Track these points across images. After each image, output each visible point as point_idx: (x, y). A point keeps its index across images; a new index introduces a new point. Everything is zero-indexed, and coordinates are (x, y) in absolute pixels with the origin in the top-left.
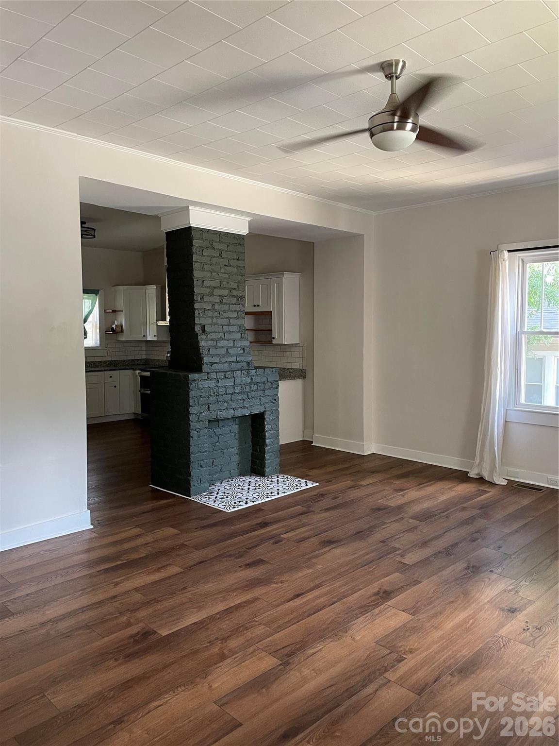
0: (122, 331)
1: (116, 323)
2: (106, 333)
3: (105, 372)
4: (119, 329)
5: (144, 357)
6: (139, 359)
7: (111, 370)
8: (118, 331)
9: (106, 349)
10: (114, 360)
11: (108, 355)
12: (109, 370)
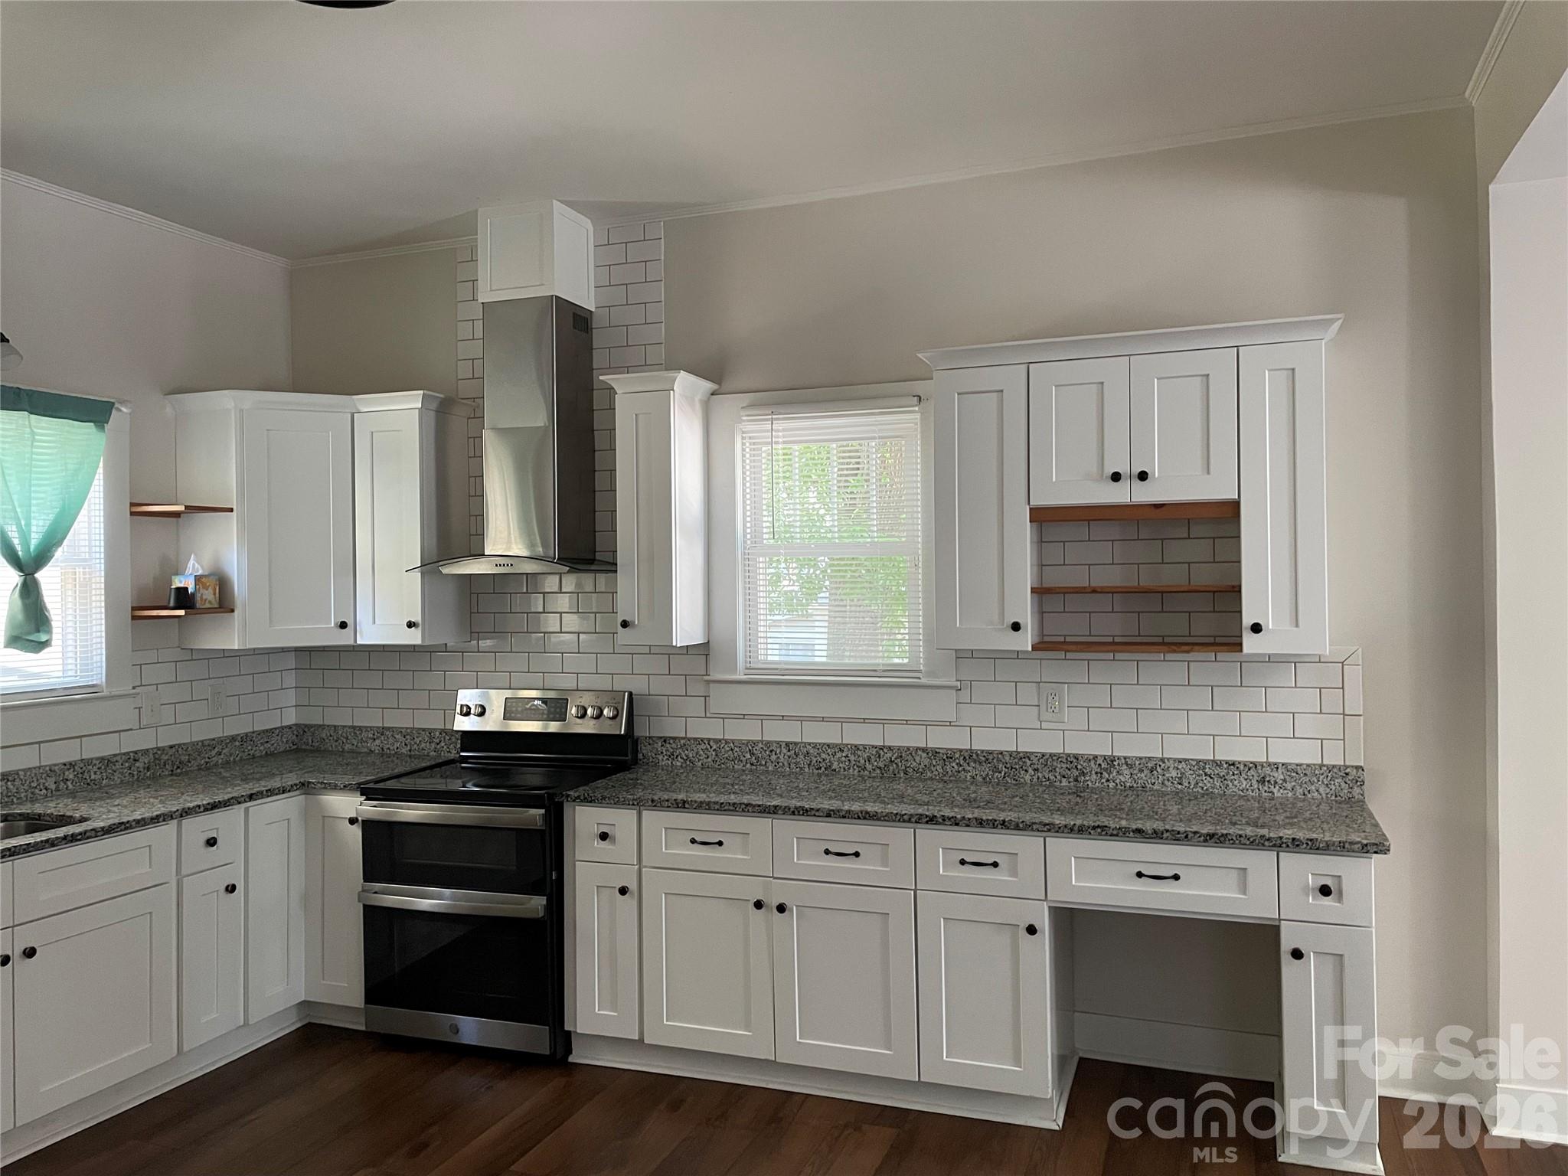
0: (225, 603)
1: (195, 567)
2: (134, 618)
3: (186, 822)
4: (208, 596)
5: (291, 718)
6: (271, 731)
7: (214, 806)
8: (207, 605)
9: (134, 696)
10: (171, 747)
11: (144, 722)
12: (206, 810)
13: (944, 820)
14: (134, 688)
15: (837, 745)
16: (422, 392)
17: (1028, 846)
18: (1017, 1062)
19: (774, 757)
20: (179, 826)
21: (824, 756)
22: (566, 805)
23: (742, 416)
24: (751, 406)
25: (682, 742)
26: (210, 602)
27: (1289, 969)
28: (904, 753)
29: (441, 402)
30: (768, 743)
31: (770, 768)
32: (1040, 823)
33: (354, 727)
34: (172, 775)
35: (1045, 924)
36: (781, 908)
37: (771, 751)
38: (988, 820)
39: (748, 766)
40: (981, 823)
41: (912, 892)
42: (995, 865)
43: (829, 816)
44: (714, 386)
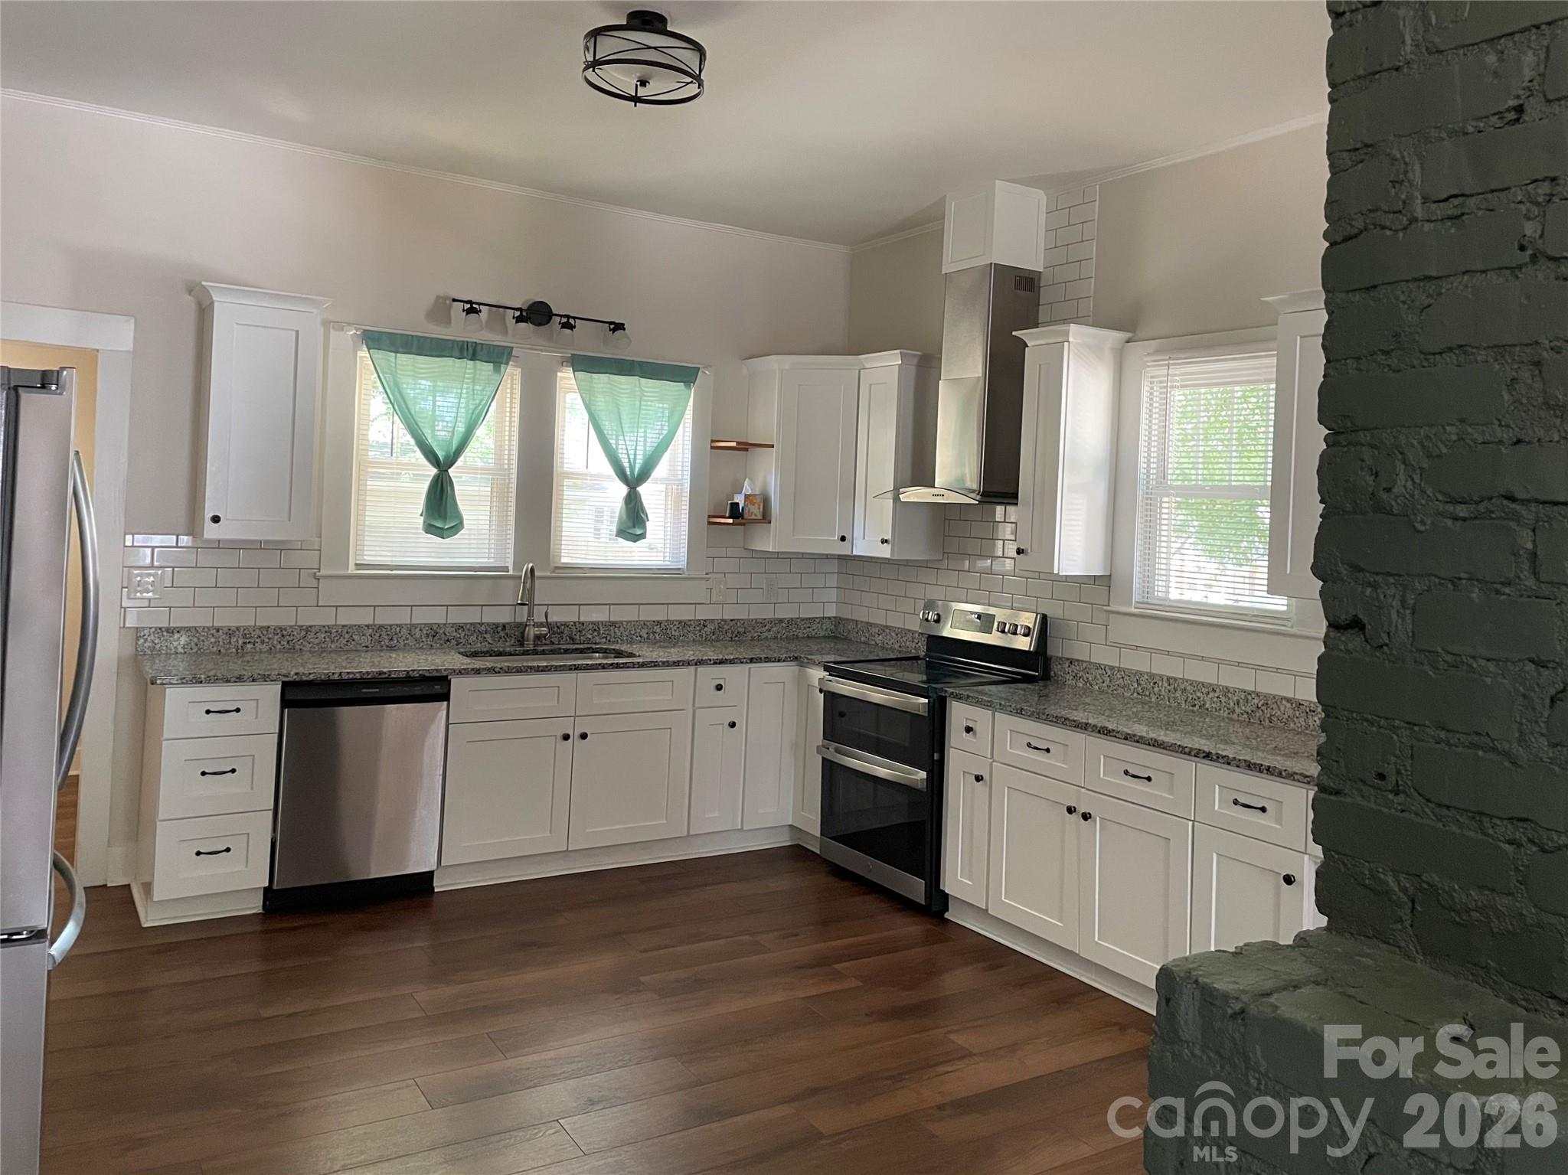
0: (766, 518)
1: (747, 489)
2: (710, 523)
3: (701, 669)
4: (755, 511)
5: (831, 612)
6: (814, 619)
7: (721, 662)
8: (753, 517)
9: (707, 580)
10: (732, 620)
11: (713, 601)
12: (715, 663)
13: (1218, 757)
14: (707, 574)
15: (1211, 684)
16: (898, 351)
19: (1156, 689)
20: (696, 670)
21: (1199, 694)
22: (948, 699)
23: (1148, 362)
24: (1158, 352)
25: (1085, 665)
26: (756, 515)
28: (1270, 701)
29: (919, 362)
30: (1152, 676)
31: (1153, 700)
32: (1301, 774)
33: (867, 623)
34: (731, 641)
36: (1086, 817)
37: (1155, 683)
38: (1255, 764)
39: (1135, 694)
40: (1249, 766)
41: (1191, 823)
42: (1263, 809)
43: (1126, 739)
44: (1128, 335)
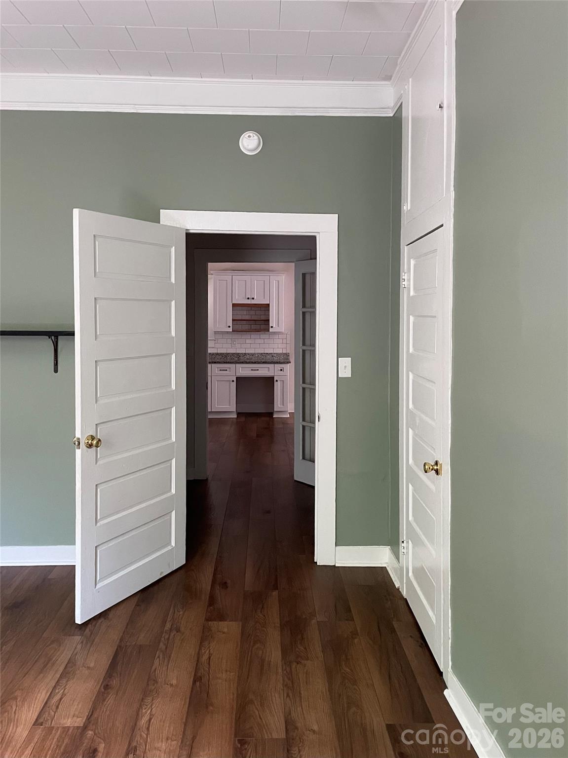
17: (232, 366)
18: (230, 405)
27: (275, 383)
35: (235, 380)
